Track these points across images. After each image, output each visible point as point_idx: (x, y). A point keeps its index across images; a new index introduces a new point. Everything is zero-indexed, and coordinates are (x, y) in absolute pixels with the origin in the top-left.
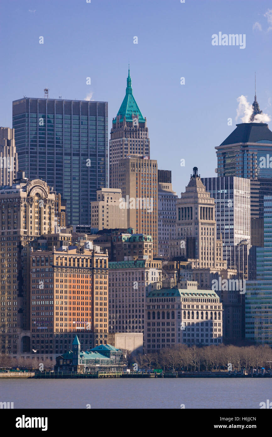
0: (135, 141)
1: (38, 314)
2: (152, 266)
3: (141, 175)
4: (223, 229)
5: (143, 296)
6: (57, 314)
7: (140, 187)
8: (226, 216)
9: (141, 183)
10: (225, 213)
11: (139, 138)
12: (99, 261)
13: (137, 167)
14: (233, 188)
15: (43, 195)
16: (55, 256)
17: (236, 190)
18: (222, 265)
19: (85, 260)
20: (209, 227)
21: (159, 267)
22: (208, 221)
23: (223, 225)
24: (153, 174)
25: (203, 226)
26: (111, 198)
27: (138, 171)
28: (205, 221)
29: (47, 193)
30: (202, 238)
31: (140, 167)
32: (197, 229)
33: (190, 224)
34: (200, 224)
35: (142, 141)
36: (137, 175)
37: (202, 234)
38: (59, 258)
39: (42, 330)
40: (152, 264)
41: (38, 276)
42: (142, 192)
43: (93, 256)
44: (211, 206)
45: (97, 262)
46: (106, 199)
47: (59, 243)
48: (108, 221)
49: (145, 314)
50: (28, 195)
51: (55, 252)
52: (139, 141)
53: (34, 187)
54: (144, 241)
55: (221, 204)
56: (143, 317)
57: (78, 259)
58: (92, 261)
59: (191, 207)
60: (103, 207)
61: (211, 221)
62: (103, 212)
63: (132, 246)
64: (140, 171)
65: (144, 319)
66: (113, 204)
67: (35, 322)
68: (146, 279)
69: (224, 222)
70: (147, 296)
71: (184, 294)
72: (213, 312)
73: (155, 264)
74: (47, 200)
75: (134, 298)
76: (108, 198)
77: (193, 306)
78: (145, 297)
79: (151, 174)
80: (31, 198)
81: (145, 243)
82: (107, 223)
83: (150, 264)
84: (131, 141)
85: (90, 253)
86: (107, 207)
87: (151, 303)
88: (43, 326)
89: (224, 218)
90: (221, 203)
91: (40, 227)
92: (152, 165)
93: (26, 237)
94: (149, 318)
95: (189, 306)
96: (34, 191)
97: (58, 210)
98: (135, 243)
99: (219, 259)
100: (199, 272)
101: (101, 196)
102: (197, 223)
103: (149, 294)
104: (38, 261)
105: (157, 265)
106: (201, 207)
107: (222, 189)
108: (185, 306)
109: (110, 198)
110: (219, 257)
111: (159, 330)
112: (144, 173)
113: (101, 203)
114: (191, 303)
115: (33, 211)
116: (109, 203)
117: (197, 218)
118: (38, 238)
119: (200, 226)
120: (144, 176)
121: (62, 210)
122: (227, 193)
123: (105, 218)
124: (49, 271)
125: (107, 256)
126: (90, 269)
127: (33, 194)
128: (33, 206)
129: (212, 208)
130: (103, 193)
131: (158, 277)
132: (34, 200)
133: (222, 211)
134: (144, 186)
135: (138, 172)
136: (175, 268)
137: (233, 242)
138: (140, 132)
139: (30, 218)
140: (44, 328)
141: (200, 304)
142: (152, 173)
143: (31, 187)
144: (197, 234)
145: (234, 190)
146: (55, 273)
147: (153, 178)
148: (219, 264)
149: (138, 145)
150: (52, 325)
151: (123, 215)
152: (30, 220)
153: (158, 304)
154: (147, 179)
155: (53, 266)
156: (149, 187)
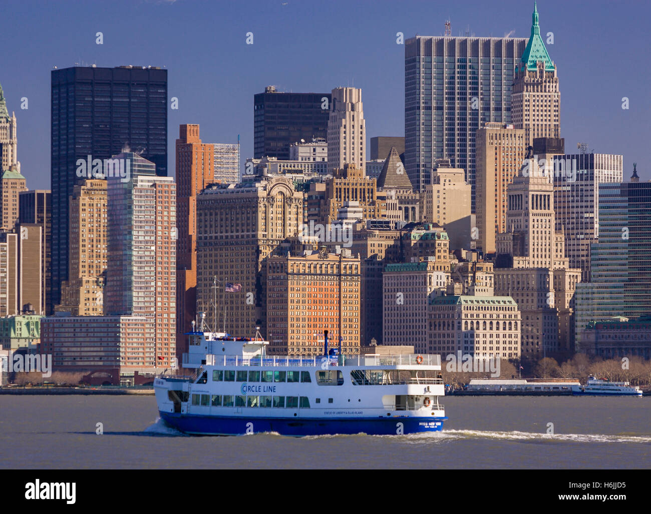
0: (540, 96)
1: (274, 326)
2: (437, 269)
3: (502, 149)
4: (582, 218)
5: (425, 303)
6: (292, 326)
7: (500, 164)
8: (585, 201)
9: (502, 159)
10: (584, 198)
11: (545, 91)
12: (348, 267)
13: (496, 139)
14: (593, 168)
15: (288, 193)
16: (290, 263)
17: (598, 170)
18: (562, 263)
19: (329, 266)
20: (543, 218)
21: (447, 269)
22: (543, 211)
23: (582, 213)
24: (519, 148)
25: (536, 218)
26: (450, 181)
27: (498, 144)
28: (539, 211)
29: (293, 191)
30: (534, 231)
31: (500, 139)
32: (527, 221)
33: (520, 215)
34: (531, 215)
35: (550, 96)
36: (496, 149)
37: (534, 227)
38: (295, 265)
39: (278, 343)
40: (437, 267)
41: (274, 284)
42: (504, 170)
43: (340, 262)
44: (547, 194)
45: (345, 268)
46: (442, 182)
47: (302, 247)
48: (445, 208)
49: (427, 324)
50: (269, 194)
51: (289, 258)
52: (546, 96)
53: (276, 185)
54: (436, 239)
55: (580, 187)
56: (425, 328)
57: (321, 265)
58: (339, 267)
59: (521, 195)
60: (438, 192)
61: (547, 211)
62: (438, 197)
63: (424, 245)
64: (500, 144)
65: (427, 330)
66: (452, 187)
67: (271, 335)
68: (428, 284)
69: (584, 210)
70: (430, 304)
71: (466, 302)
72: (507, 322)
73: (441, 267)
74: (292, 199)
75: (417, 305)
76: (445, 181)
77: (478, 316)
78: (427, 305)
79: (515, 148)
80: (272, 197)
81: (437, 242)
82: (444, 211)
83: (433, 267)
84: (534, 96)
85: (338, 258)
86: (444, 191)
87: (433, 312)
88: (278, 339)
89: (584, 204)
90: (581, 185)
91: (284, 229)
92: (517, 136)
93: (266, 240)
94: (430, 329)
95: (472, 315)
96: (276, 189)
97: (372, 198)
98: (427, 242)
99: (559, 256)
100: (525, 273)
101: (436, 178)
102: (527, 214)
103: (433, 301)
104: (274, 268)
105: (444, 267)
106: (533, 195)
107: (582, 168)
108: (466, 315)
109: (447, 181)
110: (559, 253)
111: (439, 342)
112: (506, 146)
113: (435, 187)
114: (475, 312)
115: (275, 212)
116: (447, 187)
117: (527, 209)
118: (282, 242)
119: (531, 218)
120: (506, 149)
121: (378, 198)
122: (587, 174)
123: (441, 205)
124: (284, 279)
125: (358, 261)
126: (337, 276)
127: (274, 192)
128: (274, 206)
129: (549, 196)
130: (438, 174)
131: (446, 281)
132: (275, 200)
133: (582, 196)
134: (505, 163)
135: (498, 146)
136: (470, 270)
137: (593, 234)
138: (548, 84)
139: (270, 219)
140: (279, 341)
141: (488, 313)
142: (517, 146)
143: (272, 185)
144: (527, 226)
145: (595, 170)
146: (289, 281)
147: (519, 151)
148: (557, 263)
149: (544, 101)
150: (287, 338)
151: (465, 200)
152: (270, 221)
153: (440, 313)
154: (510, 154)
155: (288, 274)
156: (513, 163)
